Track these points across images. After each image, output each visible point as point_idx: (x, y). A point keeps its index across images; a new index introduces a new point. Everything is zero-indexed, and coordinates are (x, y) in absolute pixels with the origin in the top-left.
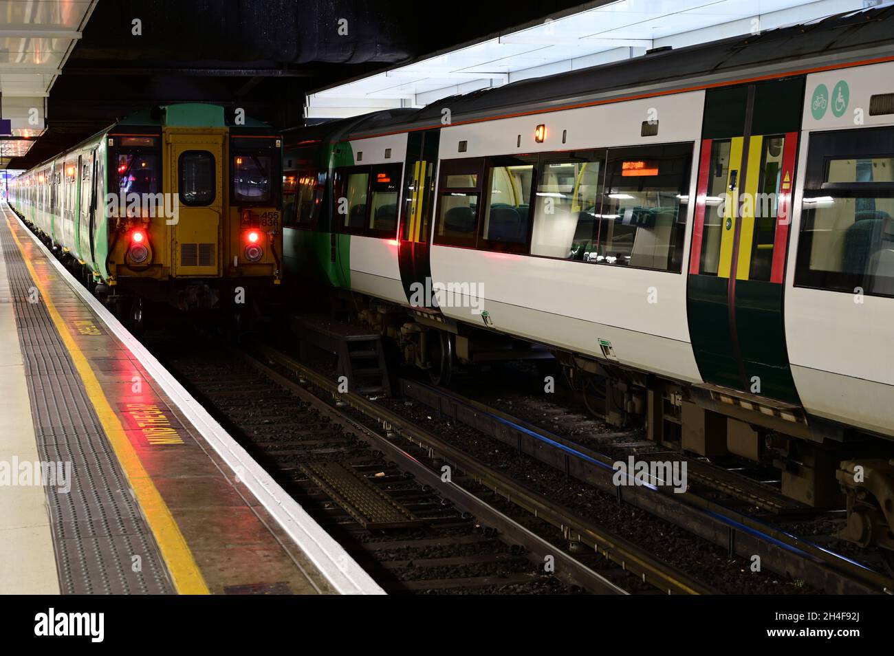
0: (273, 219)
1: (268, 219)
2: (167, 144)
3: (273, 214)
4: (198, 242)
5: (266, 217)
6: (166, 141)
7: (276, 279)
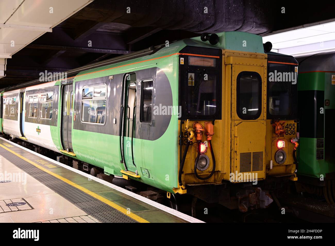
0: (292, 129)
1: (289, 129)
2: (226, 65)
3: (292, 125)
4: (252, 151)
5: (288, 128)
6: (225, 63)
7: (295, 177)
